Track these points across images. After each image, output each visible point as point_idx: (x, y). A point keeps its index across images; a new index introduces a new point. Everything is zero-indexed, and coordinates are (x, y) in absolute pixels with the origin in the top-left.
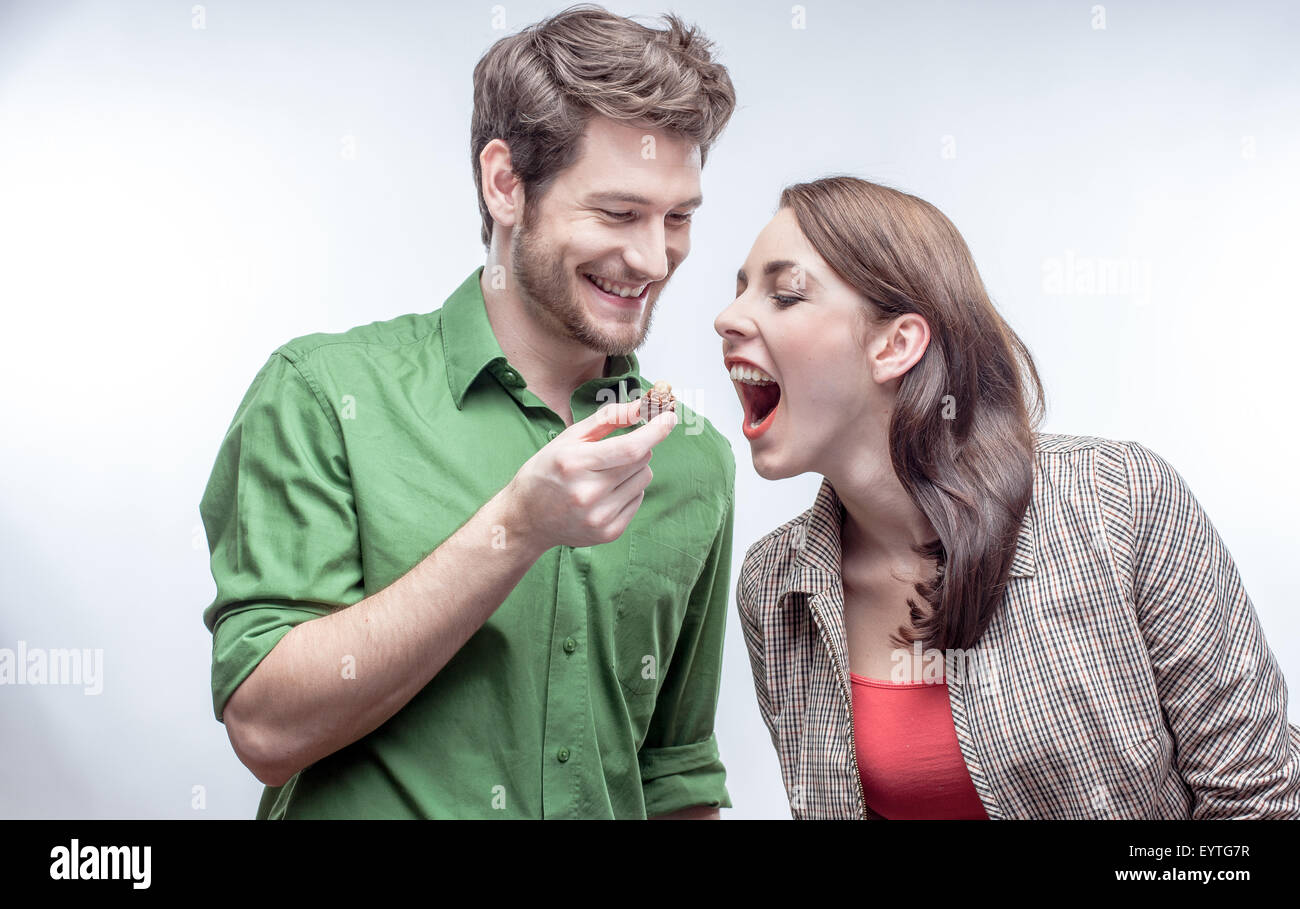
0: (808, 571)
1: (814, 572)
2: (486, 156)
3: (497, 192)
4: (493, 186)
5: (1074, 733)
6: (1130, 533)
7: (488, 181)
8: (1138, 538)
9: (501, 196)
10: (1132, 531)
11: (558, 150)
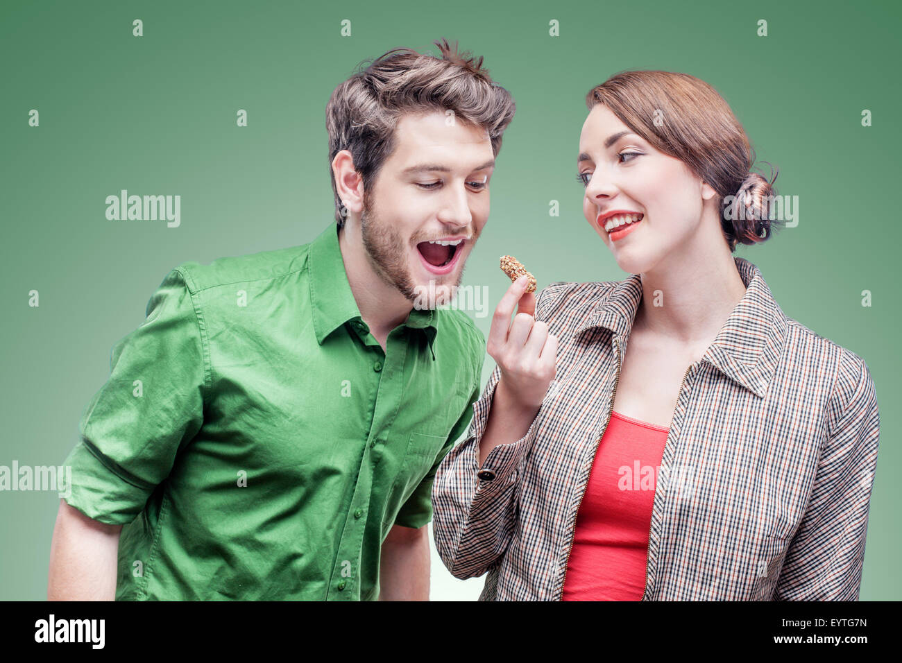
0: (618, 318)
1: (622, 320)
2: (336, 164)
3: (346, 188)
4: (343, 184)
5: (741, 507)
6: (841, 412)
7: (340, 182)
8: (844, 417)
9: (350, 191)
10: (843, 411)
11: (380, 144)
